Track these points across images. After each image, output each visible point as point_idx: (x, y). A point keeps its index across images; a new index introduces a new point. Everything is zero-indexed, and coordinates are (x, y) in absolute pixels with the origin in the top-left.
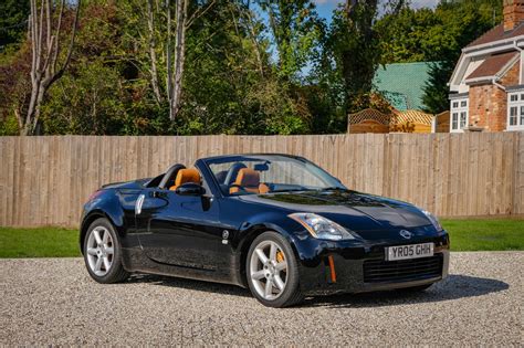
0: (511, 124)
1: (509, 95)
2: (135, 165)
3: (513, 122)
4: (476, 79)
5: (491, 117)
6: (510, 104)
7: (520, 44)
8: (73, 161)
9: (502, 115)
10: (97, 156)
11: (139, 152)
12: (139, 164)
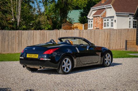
0: (104, 27)
1: (104, 20)
2: (18, 38)
3: (105, 26)
4: (95, 16)
5: (99, 25)
6: (104, 22)
7: (106, 7)
8: (2, 37)
9: (102, 24)
10: (8, 36)
11: (19, 34)
12: (19, 37)
